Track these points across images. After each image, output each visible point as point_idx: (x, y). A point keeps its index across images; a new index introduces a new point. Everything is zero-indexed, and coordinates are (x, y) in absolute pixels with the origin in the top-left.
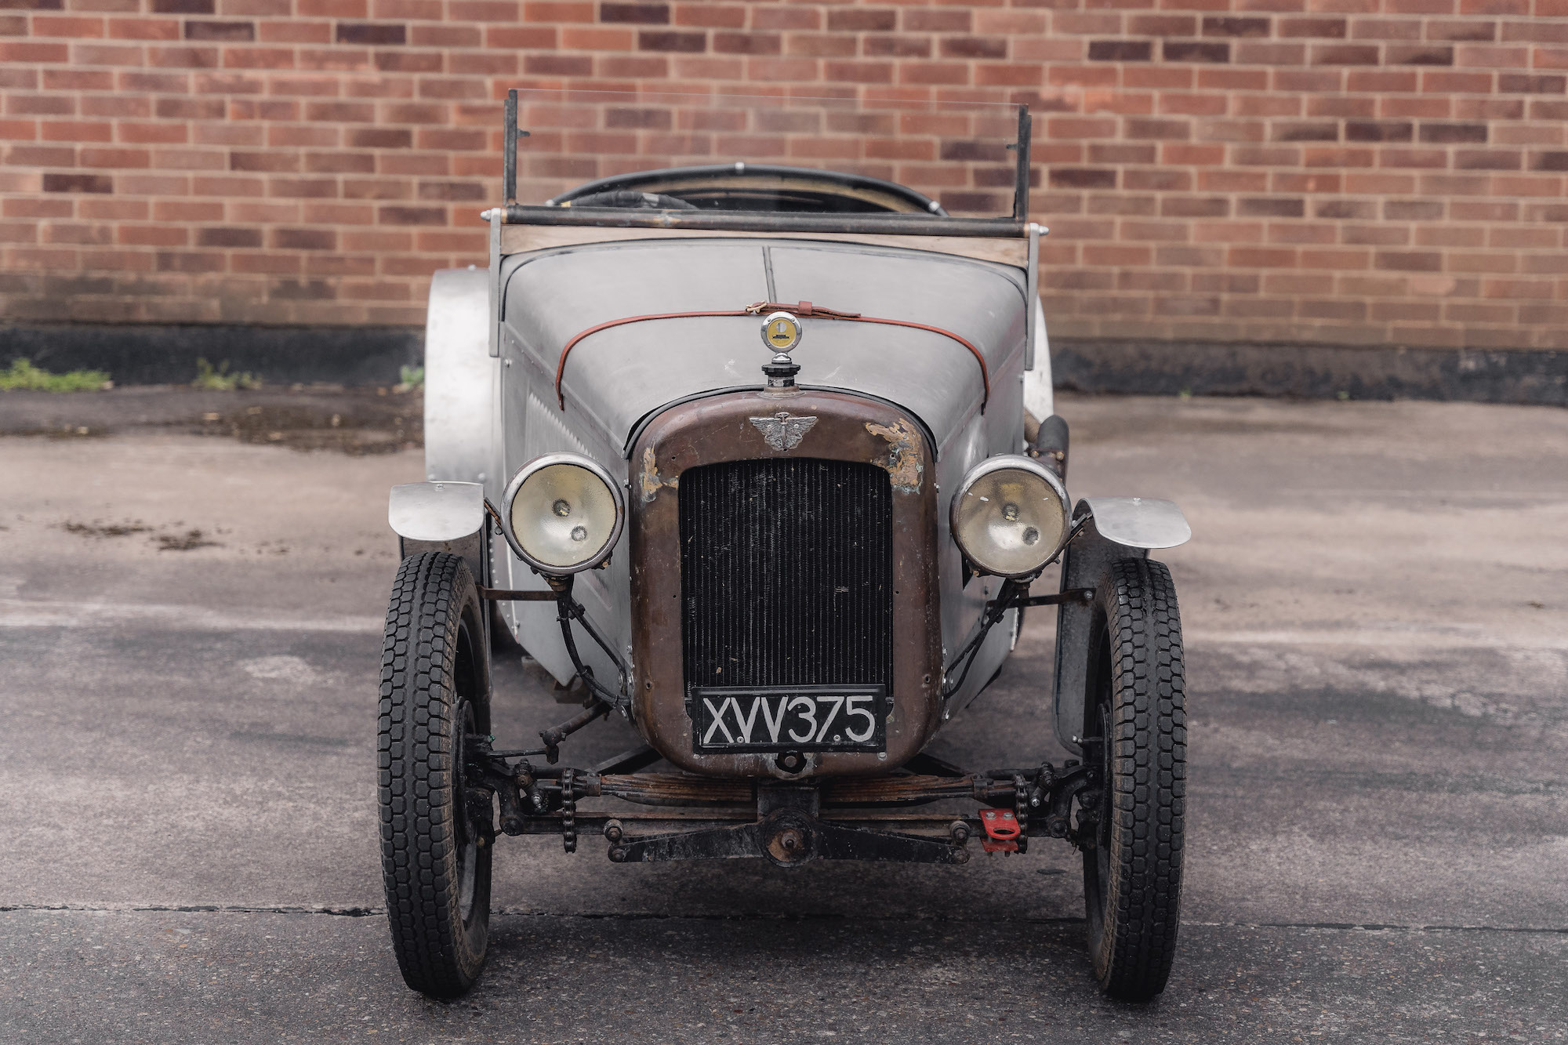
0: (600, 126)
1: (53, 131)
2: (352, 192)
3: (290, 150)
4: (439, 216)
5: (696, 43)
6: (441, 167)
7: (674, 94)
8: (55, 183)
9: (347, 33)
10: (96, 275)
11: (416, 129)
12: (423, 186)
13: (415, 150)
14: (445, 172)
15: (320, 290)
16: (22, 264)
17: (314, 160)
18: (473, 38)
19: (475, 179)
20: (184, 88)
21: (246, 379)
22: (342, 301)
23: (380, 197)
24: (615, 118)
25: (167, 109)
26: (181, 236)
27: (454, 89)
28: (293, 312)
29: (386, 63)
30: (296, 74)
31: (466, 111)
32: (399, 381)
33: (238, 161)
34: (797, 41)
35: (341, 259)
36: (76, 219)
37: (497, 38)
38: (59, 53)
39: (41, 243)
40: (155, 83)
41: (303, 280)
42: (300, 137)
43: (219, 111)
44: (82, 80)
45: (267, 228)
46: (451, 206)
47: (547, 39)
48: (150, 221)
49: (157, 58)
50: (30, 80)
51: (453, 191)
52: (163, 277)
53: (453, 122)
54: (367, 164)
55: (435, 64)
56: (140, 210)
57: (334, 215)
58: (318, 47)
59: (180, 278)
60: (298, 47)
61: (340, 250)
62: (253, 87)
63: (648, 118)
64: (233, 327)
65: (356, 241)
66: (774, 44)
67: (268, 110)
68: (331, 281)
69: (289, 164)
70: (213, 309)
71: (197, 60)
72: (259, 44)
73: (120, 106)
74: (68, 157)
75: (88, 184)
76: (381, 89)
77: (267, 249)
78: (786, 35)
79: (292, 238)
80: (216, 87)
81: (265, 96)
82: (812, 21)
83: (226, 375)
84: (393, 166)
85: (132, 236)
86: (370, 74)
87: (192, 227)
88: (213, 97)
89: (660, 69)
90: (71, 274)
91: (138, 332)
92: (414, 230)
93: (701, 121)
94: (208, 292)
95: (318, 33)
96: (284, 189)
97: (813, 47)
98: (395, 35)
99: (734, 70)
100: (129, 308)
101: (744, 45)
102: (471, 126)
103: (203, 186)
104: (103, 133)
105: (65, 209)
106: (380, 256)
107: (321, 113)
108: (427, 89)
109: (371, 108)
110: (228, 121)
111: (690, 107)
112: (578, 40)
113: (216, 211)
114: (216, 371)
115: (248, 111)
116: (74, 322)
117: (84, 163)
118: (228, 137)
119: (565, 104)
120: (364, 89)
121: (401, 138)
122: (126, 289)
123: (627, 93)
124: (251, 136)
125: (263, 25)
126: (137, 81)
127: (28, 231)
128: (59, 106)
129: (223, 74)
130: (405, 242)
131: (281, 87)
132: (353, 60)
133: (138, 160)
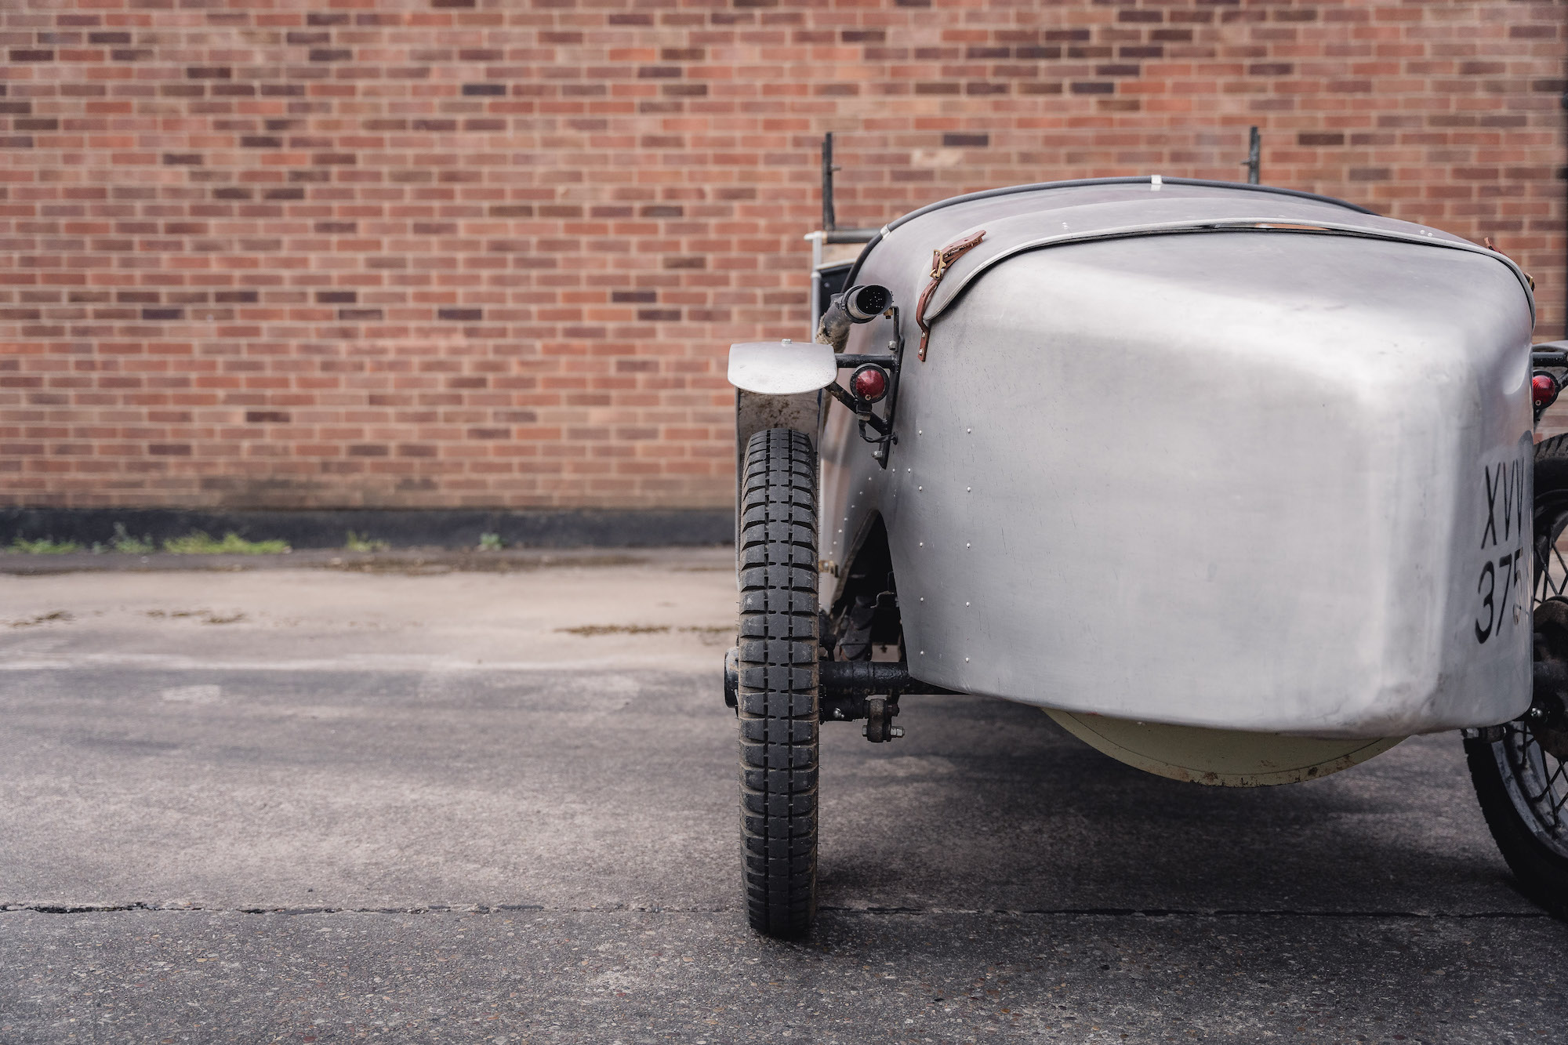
0: (612, 372)
1: (252, 383)
2: (449, 418)
3: (407, 392)
4: (506, 434)
5: (675, 316)
6: (507, 401)
7: (661, 350)
8: (253, 417)
9: (445, 314)
10: (281, 477)
11: (491, 377)
12: (496, 414)
13: (490, 390)
14: (509, 404)
15: (428, 484)
16: (232, 471)
17: (424, 399)
18: (527, 315)
19: (530, 408)
20: (337, 352)
21: (379, 544)
22: (443, 491)
23: (468, 421)
24: (622, 366)
25: (327, 366)
26: (335, 450)
27: (515, 350)
28: (410, 499)
29: (470, 333)
30: (411, 342)
31: (524, 364)
32: (479, 543)
33: (374, 400)
34: (743, 313)
35: (441, 464)
36: (268, 441)
37: (543, 316)
38: (255, 332)
39: (245, 456)
40: (318, 350)
41: (417, 477)
42: (414, 383)
43: (360, 367)
44: (271, 349)
45: (393, 444)
46: (514, 427)
47: (576, 315)
48: (316, 441)
49: (321, 333)
50: (236, 349)
51: (515, 417)
52: (324, 478)
53: (515, 371)
54: (457, 400)
55: (502, 333)
56: (309, 433)
57: (437, 434)
58: (425, 324)
59: (334, 478)
60: (412, 324)
61: (441, 457)
62: (383, 351)
63: (643, 366)
64: (371, 510)
65: (452, 451)
66: (726, 316)
67: (393, 366)
68: (435, 478)
69: (406, 401)
70: (357, 499)
71: (346, 334)
72: (387, 323)
73: (296, 366)
74: (262, 400)
75: (275, 417)
76: (467, 351)
77: (393, 457)
78: (735, 310)
79: (409, 450)
80: (358, 351)
81: (391, 357)
82: (752, 299)
83: (366, 541)
84: (476, 401)
85: (303, 450)
86: (460, 341)
87: (343, 444)
88: (356, 359)
89: (651, 333)
90: (263, 477)
91: (307, 515)
92: (490, 444)
93: (682, 367)
94: (354, 487)
95: (425, 315)
96: (403, 418)
97: (752, 317)
98: (476, 315)
99: (701, 333)
100: (303, 499)
101: (707, 316)
102: (526, 374)
103: (351, 417)
104: (284, 383)
105: (259, 434)
106: (467, 461)
107: (428, 367)
108: (498, 350)
109: (460, 363)
110: (366, 374)
111: (672, 358)
112: (598, 315)
113: (359, 433)
114: (359, 539)
115: (379, 367)
116: (266, 509)
117: (273, 403)
118: (366, 384)
119: (589, 358)
120: (455, 351)
121: (480, 383)
122: (301, 486)
123: (630, 350)
124: (382, 383)
125: (390, 311)
126: (306, 349)
127: (235, 449)
128: (256, 366)
129: (363, 343)
130: (483, 451)
131: (401, 351)
132: (448, 332)
133: (308, 400)
